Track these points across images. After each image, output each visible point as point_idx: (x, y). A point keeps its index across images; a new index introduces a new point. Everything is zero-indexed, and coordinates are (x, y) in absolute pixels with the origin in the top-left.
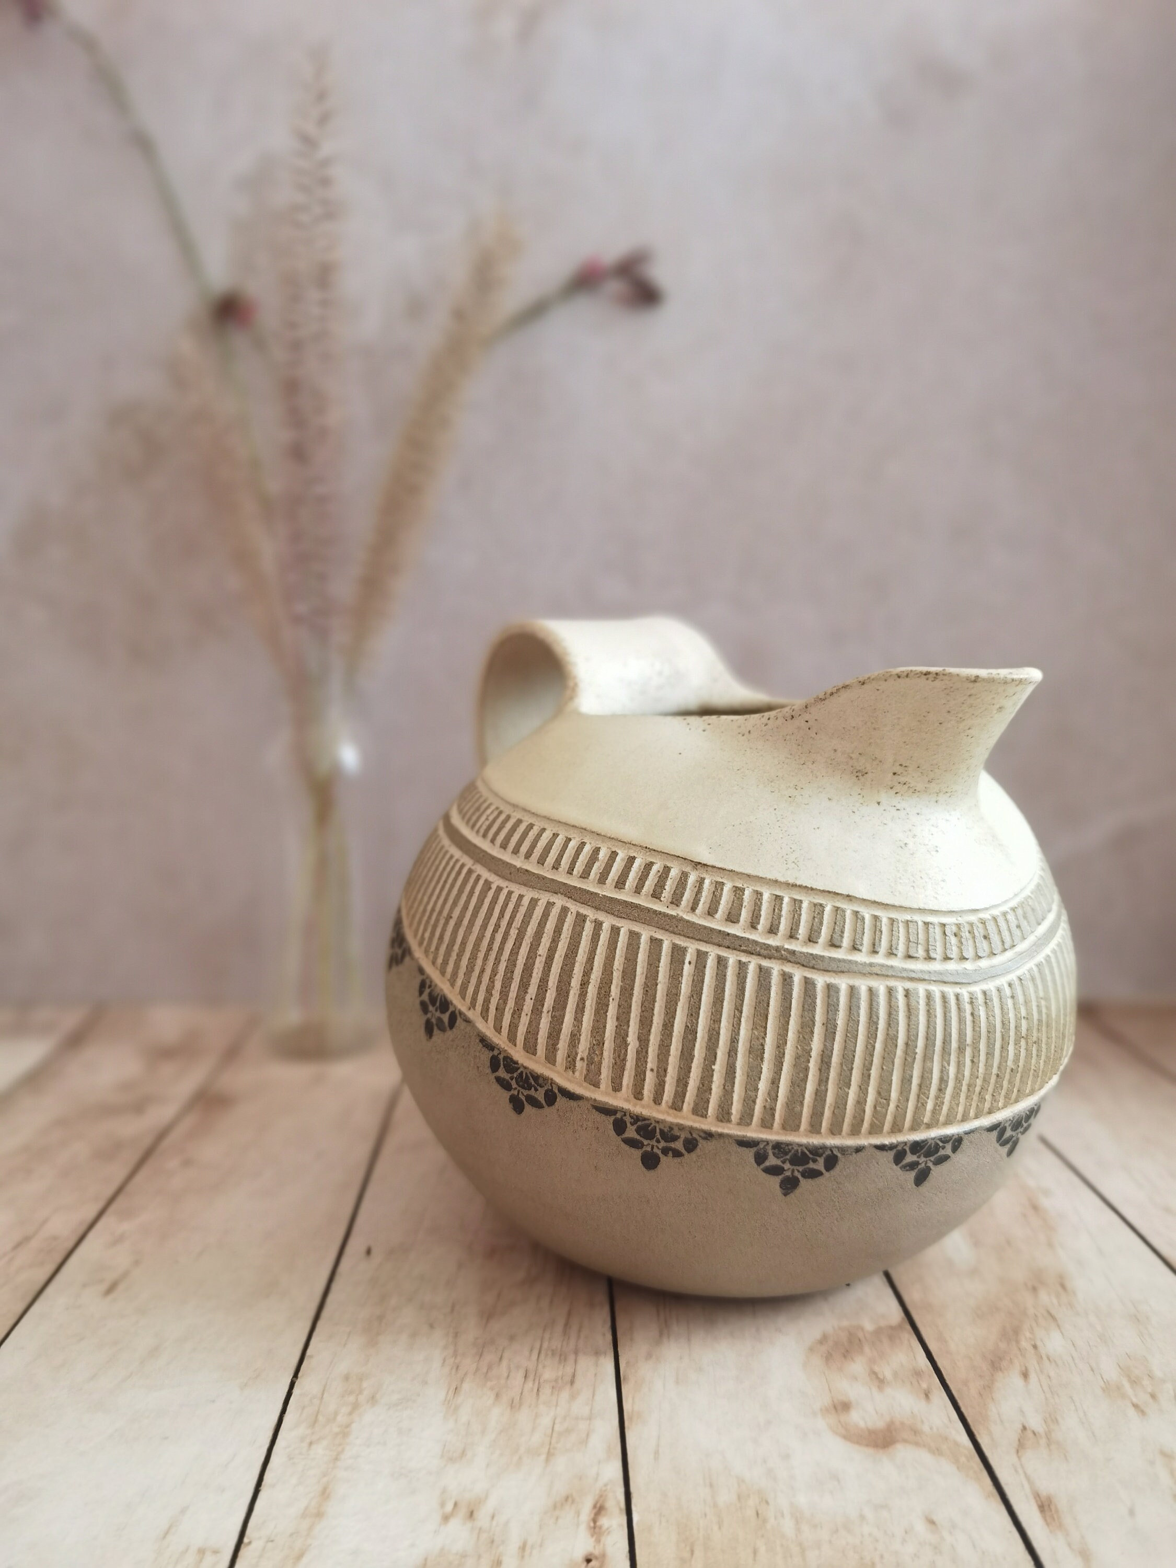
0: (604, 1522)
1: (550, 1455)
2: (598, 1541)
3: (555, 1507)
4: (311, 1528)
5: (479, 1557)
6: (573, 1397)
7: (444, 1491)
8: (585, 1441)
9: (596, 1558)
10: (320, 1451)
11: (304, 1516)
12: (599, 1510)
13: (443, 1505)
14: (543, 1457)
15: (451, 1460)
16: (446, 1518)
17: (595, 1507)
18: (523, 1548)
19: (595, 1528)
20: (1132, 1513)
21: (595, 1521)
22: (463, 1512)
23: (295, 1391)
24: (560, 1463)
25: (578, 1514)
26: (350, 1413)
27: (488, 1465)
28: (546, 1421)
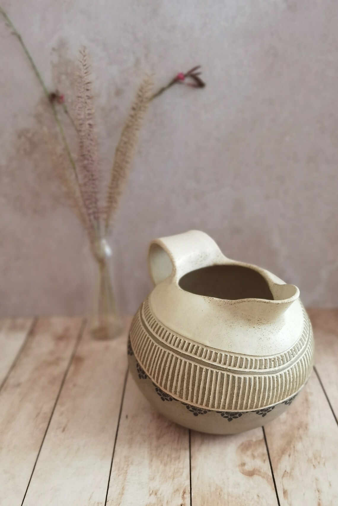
0: (185, 496)
1: (174, 478)
2: (184, 500)
3: (174, 492)
4: (121, 497)
5: (158, 505)
6: (179, 462)
7: (150, 488)
8: (181, 475)
9: (183, 505)
10: (121, 477)
11: (119, 494)
12: (184, 493)
13: (150, 491)
14: (172, 479)
15: (151, 480)
16: (150, 495)
17: (183, 492)
18: (167, 502)
19: (183, 498)
20: (304, 495)
21: (183, 495)
22: (154, 493)
23: (114, 461)
24: (176, 480)
25: (180, 493)
26: (127, 467)
27: (159, 481)
28: (173, 469)
